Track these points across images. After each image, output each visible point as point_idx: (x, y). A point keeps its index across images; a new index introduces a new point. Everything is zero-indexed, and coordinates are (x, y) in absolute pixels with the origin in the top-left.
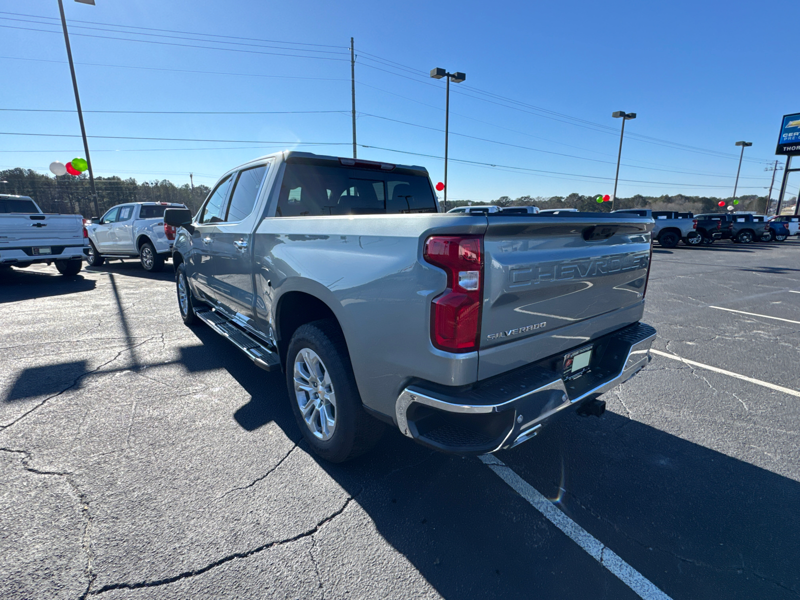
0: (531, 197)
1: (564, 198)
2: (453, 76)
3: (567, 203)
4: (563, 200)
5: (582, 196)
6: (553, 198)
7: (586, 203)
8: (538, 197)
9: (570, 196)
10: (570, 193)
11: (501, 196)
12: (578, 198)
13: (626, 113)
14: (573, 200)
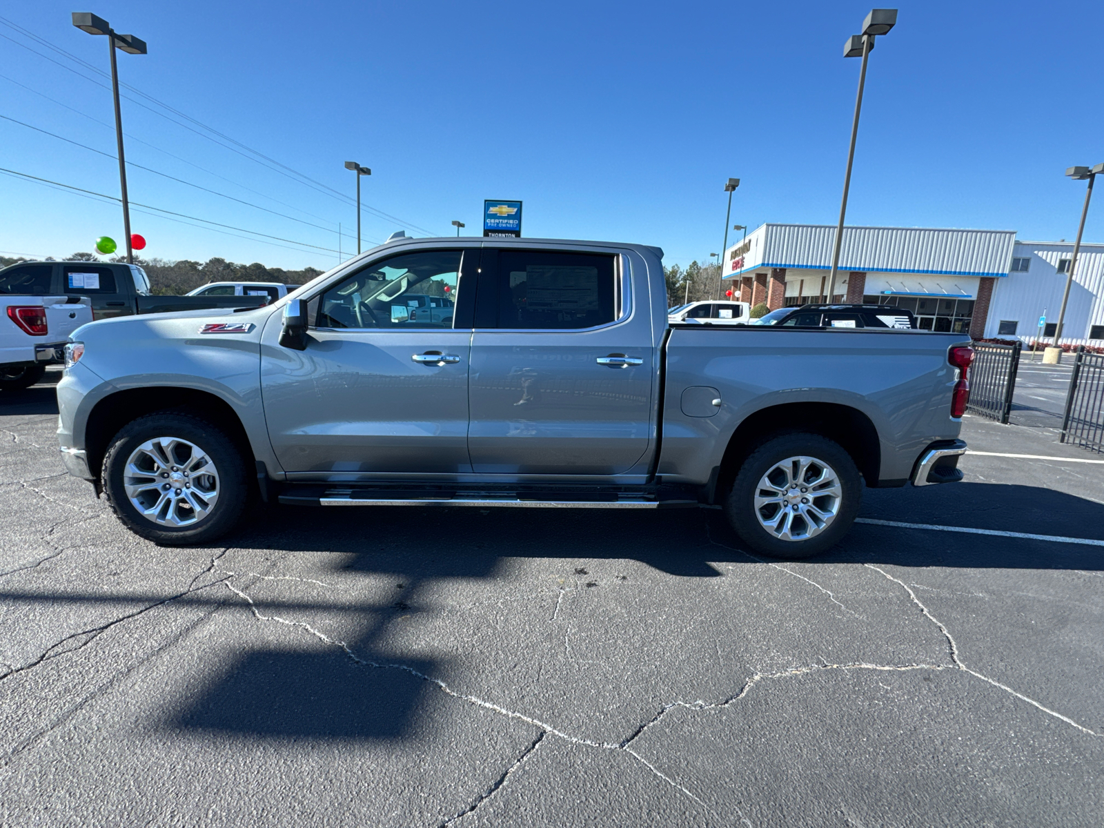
0: (140, 259)
1: (201, 265)
2: (122, 39)
3: (208, 273)
4: (200, 268)
5: (229, 263)
6: (182, 262)
7: (240, 274)
8: (155, 260)
9: (210, 261)
10: (211, 257)
11: (76, 252)
12: (224, 267)
13: (361, 166)
14: (217, 268)
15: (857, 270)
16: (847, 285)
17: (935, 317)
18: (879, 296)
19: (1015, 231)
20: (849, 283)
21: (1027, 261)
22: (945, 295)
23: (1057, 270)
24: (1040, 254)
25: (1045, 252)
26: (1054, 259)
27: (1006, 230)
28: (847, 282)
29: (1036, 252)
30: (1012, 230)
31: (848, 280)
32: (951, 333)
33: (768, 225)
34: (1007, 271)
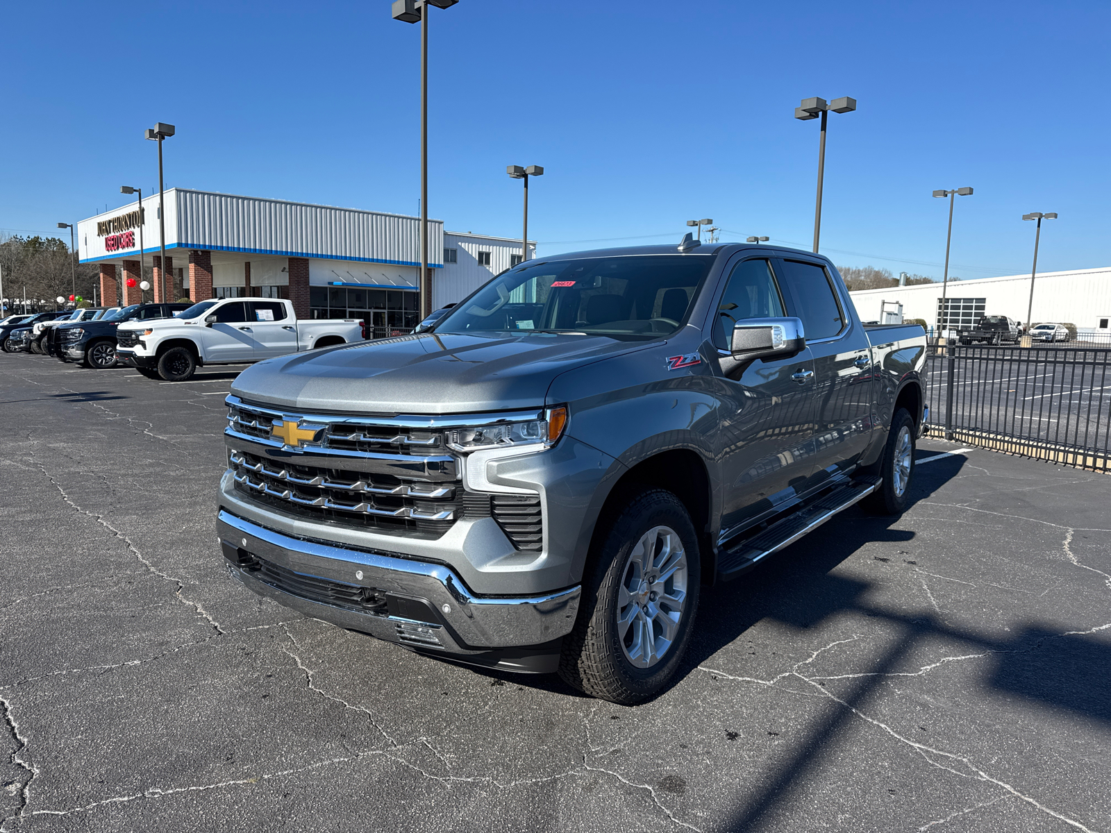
15: (299, 256)
16: (288, 274)
17: (386, 311)
18: (327, 288)
19: (442, 221)
20: (289, 272)
21: (454, 252)
22: (393, 287)
23: (477, 262)
24: (463, 245)
25: (467, 244)
26: (473, 250)
27: (435, 219)
28: (287, 270)
29: (460, 243)
30: (439, 220)
31: (287, 267)
32: (403, 328)
33: (178, 191)
34: (442, 262)
